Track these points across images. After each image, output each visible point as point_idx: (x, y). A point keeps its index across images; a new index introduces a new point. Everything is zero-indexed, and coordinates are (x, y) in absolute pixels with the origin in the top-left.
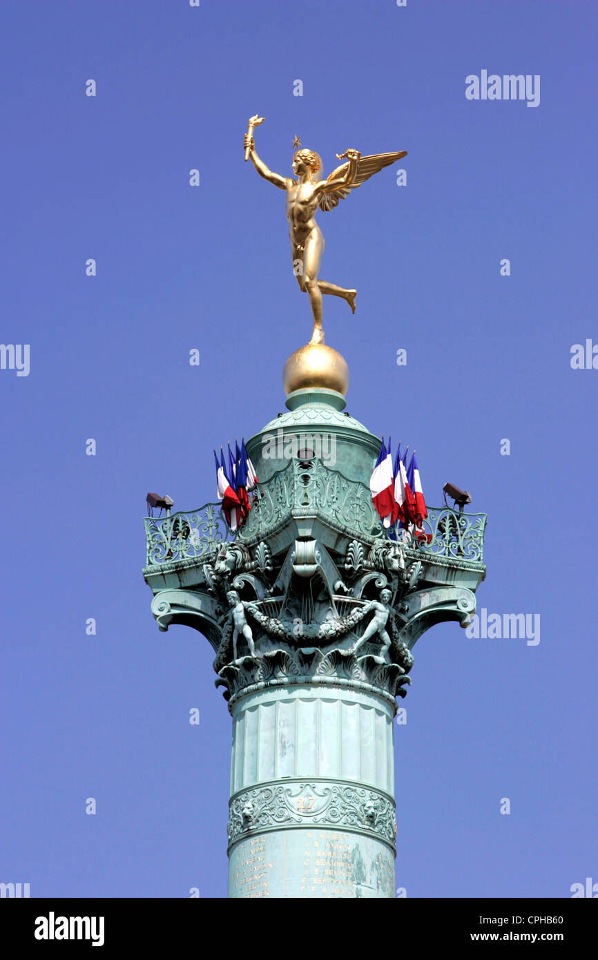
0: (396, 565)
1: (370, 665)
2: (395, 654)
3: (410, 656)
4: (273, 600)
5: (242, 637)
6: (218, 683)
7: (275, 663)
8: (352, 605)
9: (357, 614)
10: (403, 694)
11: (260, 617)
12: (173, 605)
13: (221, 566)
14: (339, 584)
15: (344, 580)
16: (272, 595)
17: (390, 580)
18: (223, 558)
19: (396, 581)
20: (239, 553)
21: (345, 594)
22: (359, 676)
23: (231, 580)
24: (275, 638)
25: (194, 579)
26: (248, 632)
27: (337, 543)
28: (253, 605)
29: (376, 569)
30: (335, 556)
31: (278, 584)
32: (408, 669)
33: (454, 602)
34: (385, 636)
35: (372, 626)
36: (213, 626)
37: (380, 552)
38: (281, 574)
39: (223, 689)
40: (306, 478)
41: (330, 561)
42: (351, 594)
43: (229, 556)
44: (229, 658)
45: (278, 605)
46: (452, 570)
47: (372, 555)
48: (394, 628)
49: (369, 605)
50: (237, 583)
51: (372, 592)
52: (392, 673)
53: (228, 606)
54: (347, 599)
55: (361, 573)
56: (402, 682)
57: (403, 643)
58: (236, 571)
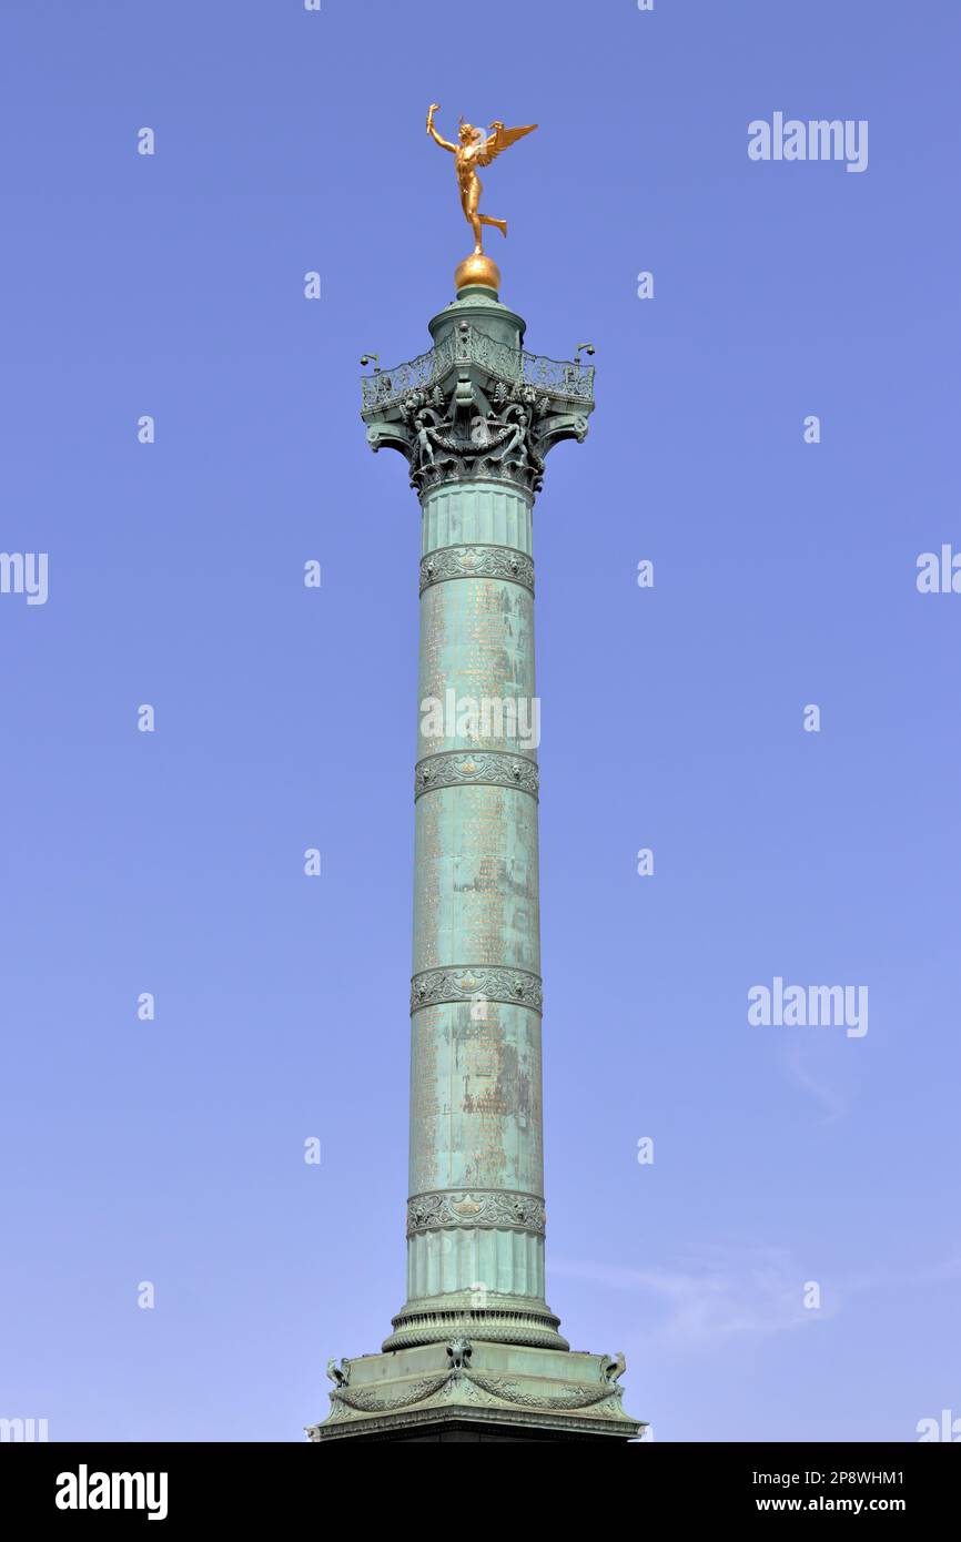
0: (529, 398)
1: (514, 467)
2: (531, 460)
3: (543, 462)
4: (446, 425)
5: (425, 452)
6: (412, 486)
7: (448, 467)
8: (499, 427)
9: (503, 433)
10: (540, 489)
11: (436, 437)
12: (381, 434)
13: (410, 403)
14: (491, 412)
15: (494, 410)
16: (445, 422)
17: (525, 409)
18: (411, 398)
19: (531, 411)
20: (422, 394)
21: (495, 419)
22: (506, 475)
23: (417, 413)
24: (447, 451)
25: (394, 416)
26: (429, 448)
27: (487, 385)
28: (432, 430)
29: (516, 402)
30: (487, 393)
31: (449, 414)
32: (541, 472)
33: (573, 425)
34: (524, 448)
35: (514, 441)
36: (408, 447)
37: (518, 390)
38: (451, 409)
39: (416, 490)
40: (464, 340)
41: (483, 397)
42: (498, 419)
43: (415, 396)
44: (418, 467)
45: (449, 429)
46: (570, 403)
47: (513, 393)
48: (530, 443)
49: (511, 427)
50: (421, 415)
51: (513, 418)
52: (529, 474)
53: (416, 432)
54: (496, 423)
55: (506, 405)
56: (537, 481)
57: (536, 453)
58: (420, 407)
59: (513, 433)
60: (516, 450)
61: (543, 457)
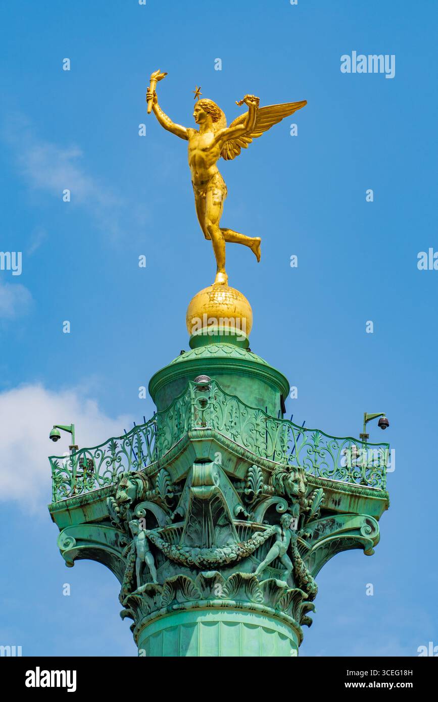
0: (296, 488)
1: (273, 588)
2: (297, 579)
3: (314, 583)
4: (175, 526)
5: (144, 564)
6: (123, 615)
7: (178, 585)
8: (252, 530)
9: (258, 538)
10: (309, 623)
11: (159, 543)
12: (78, 540)
13: (122, 494)
14: (240, 508)
15: (246, 505)
16: (174, 521)
17: (290, 504)
18: (124, 487)
19: (297, 506)
20: (140, 482)
21: (246, 518)
22: (259, 599)
23: (133, 508)
24: (177, 563)
25: (98, 513)
26: (150, 560)
27: (236, 468)
28: (154, 533)
29: (276, 494)
30: (234, 480)
31: (179, 510)
32: (311, 597)
33: (358, 530)
34: (286, 560)
35: (274, 551)
36: (118, 559)
37: (280, 476)
38: (181, 502)
39: (129, 622)
40: (203, 403)
41: (229, 485)
42: (252, 519)
43: (129, 484)
44: (134, 587)
45: (179, 531)
46: (355, 496)
47: (272, 480)
48: (297, 553)
49: (270, 529)
50: (140, 511)
51: (273, 516)
52: (295, 598)
53: (131, 535)
54: (248, 524)
55: (262, 499)
56: (306, 610)
57: (306, 569)
58: (137, 501)
59: (272, 540)
60: (277, 562)
61: (314, 574)
